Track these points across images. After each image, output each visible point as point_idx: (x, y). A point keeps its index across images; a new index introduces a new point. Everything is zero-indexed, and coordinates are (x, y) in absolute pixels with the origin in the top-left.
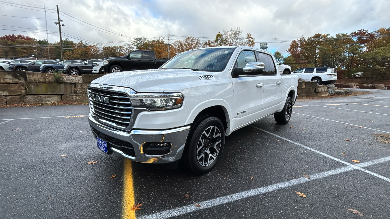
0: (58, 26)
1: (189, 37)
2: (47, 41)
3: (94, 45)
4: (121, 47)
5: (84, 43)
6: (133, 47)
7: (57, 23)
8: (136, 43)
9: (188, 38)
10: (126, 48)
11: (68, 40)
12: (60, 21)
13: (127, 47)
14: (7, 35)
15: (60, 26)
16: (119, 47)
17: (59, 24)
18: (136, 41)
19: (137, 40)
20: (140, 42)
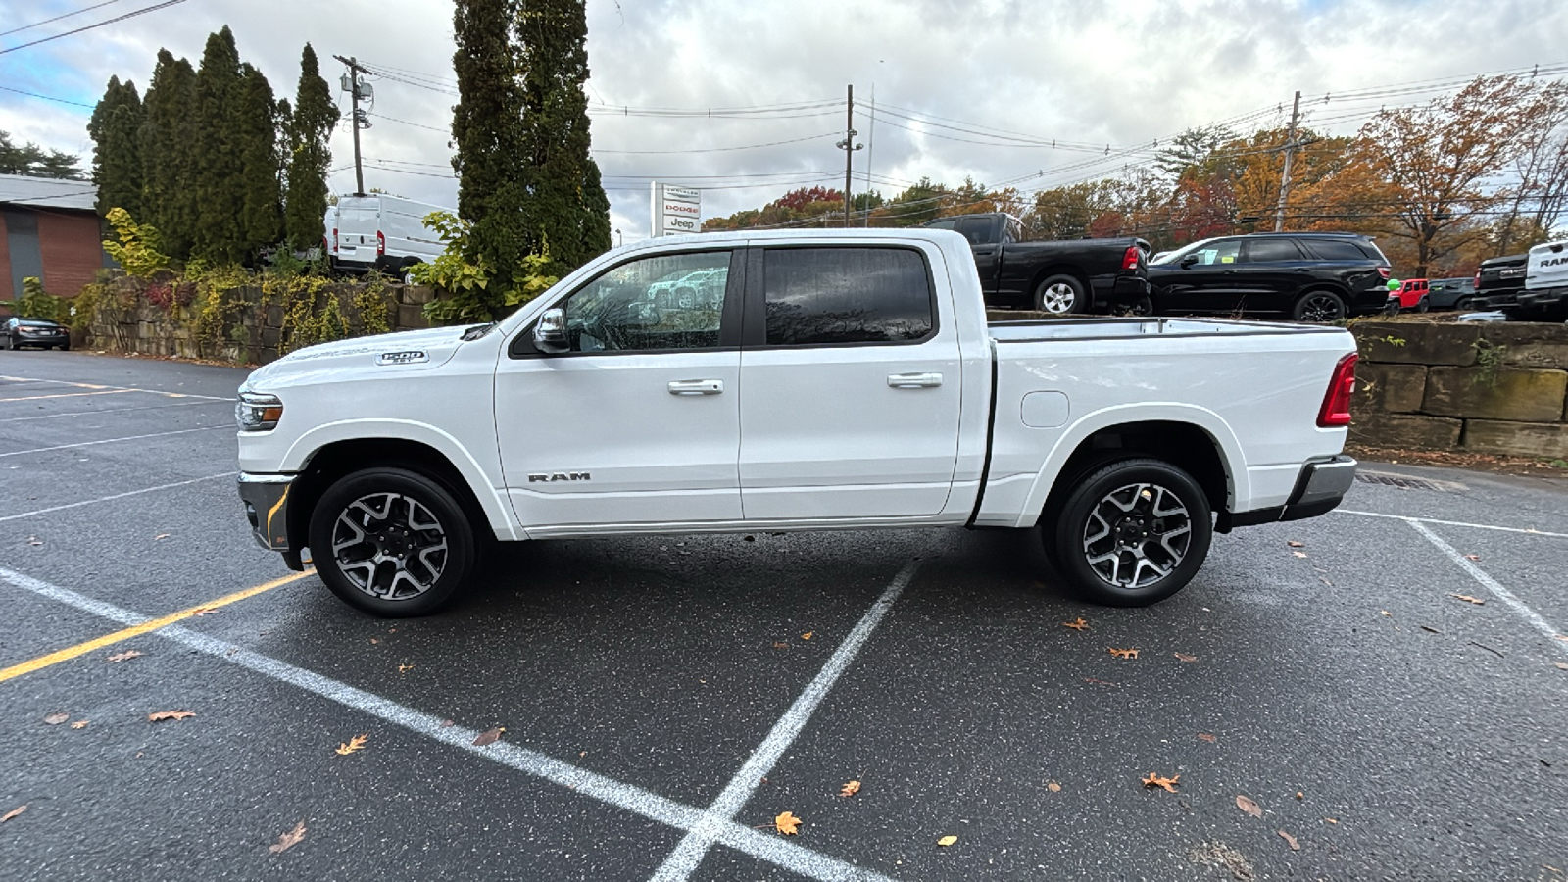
0: (846, 152)
1: (1480, 82)
2: (879, 196)
3: (1007, 191)
4: (1107, 182)
5: (977, 188)
6: (1162, 178)
7: (844, 144)
8: (1177, 158)
9: (1474, 90)
10: (1127, 183)
11: (928, 184)
12: (851, 133)
13: (1133, 178)
14: (792, 192)
15: (849, 150)
16: (1099, 183)
17: (849, 143)
18: (1178, 148)
19: (1181, 143)
20: (1196, 149)
